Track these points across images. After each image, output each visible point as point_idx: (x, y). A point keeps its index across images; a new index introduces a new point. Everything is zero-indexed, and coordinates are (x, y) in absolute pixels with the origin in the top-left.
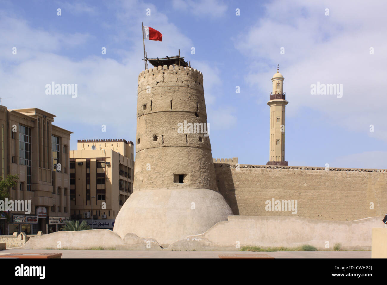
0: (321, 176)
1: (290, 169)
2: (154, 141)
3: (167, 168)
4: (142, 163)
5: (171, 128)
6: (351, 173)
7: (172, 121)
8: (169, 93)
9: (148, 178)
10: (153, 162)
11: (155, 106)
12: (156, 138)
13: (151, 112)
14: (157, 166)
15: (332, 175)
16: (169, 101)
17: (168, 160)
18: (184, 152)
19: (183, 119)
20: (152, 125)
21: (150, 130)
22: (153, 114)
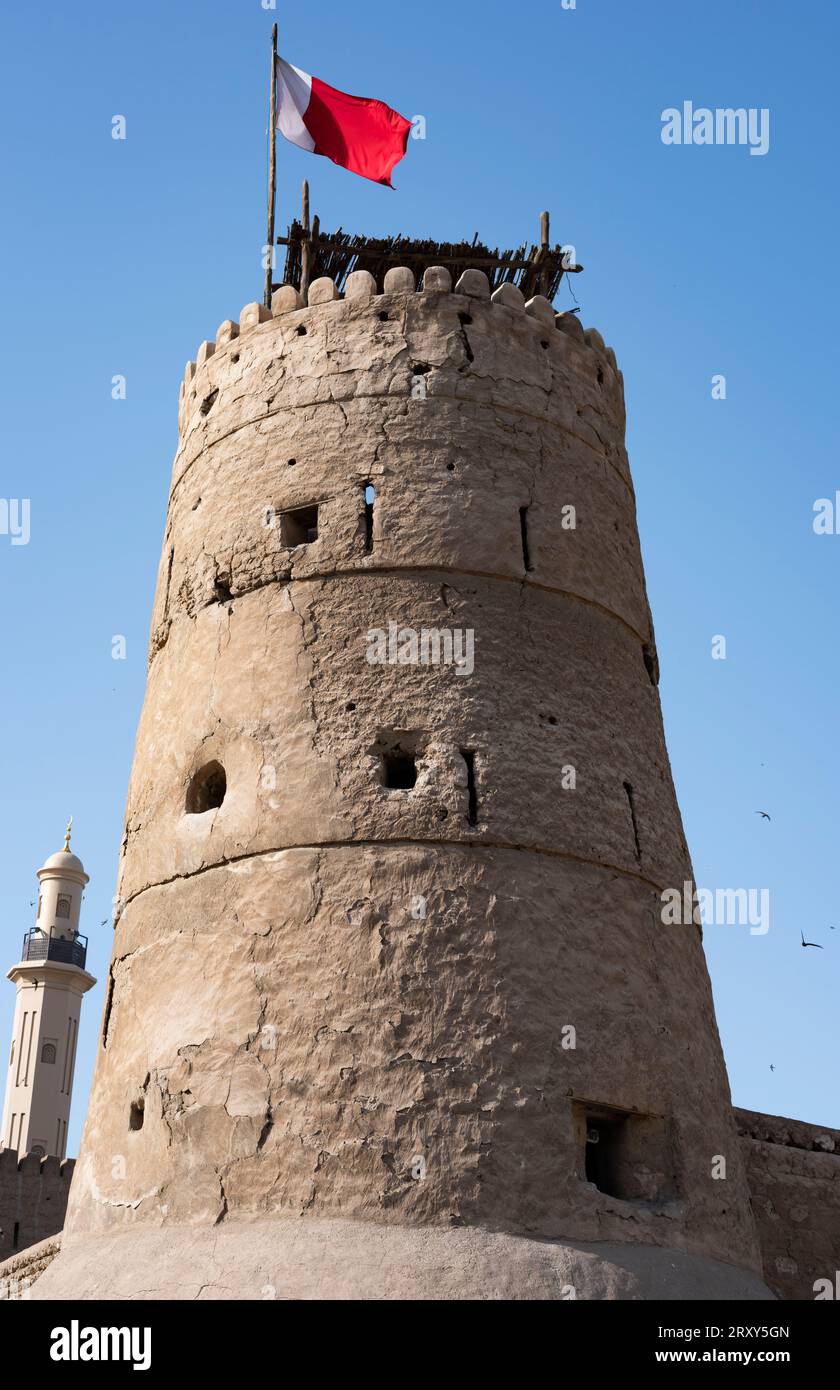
2: (396, 793)
3: (512, 1036)
4: (262, 969)
5: (527, 704)
7: (531, 653)
8: (507, 454)
9: (331, 1107)
10: (385, 959)
11: (403, 521)
12: (398, 769)
13: (366, 562)
16: (512, 505)
17: (515, 965)
18: (626, 921)
19: (599, 664)
20: (364, 664)
21: (348, 699)
22: (381, 579)
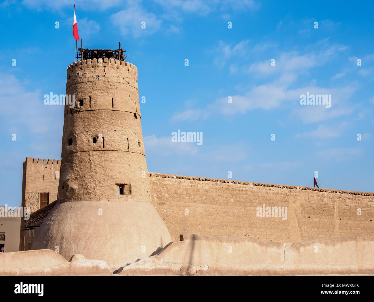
0: (246, 191)
1: (217, 182)
2: (93, 143)
5: (112, 129)
6: (274, 190)
7: (113, 121)
8: (110, 90)
11: (95, 103)
12: (94, 140)
13: (90, 109)
14: (96, 173)
15: (257, 191)
16: (111, 98)
18: (125, 159)
19: (124, 120)
20: (90, 125)
21: (88, 130)
22: (92, 112)
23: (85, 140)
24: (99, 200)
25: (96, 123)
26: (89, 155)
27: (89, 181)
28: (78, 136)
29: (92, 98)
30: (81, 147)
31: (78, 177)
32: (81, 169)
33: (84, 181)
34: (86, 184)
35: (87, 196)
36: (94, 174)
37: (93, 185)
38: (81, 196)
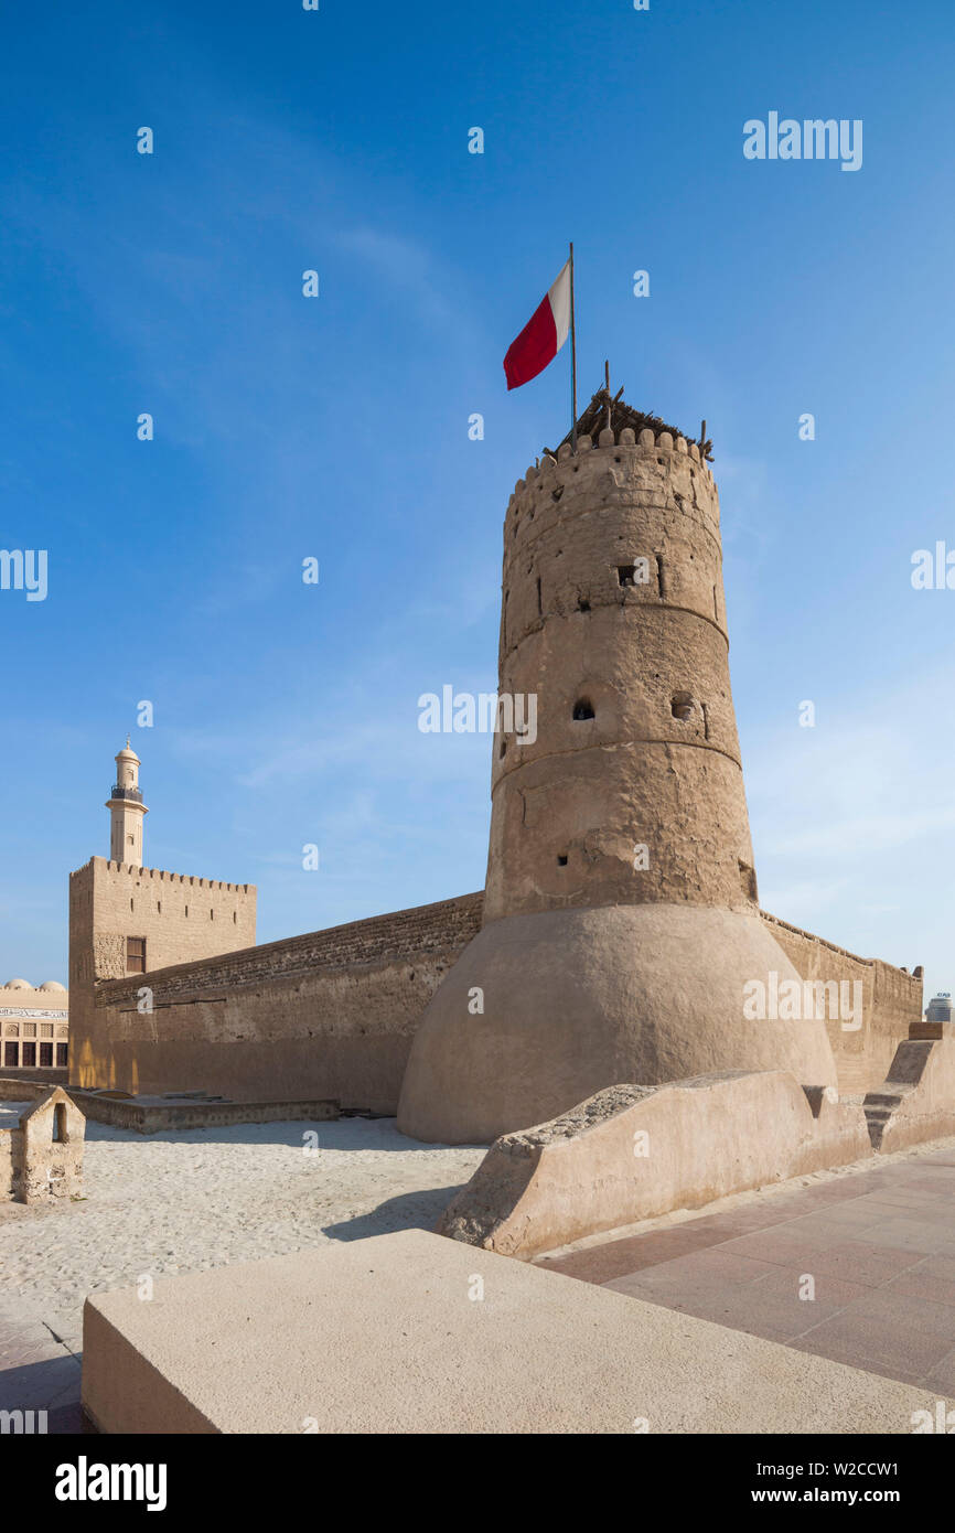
2: (678, 720)
13: (661, 603)
14: (696, 817)
20: (663, 655)
21: (656, 672)
22: (666, 612)
23: (651, 703)
24: (710, 902)
25: (682, 653)
26: (668, 755)
27: (678, 841)
28: (623, 688)
29: (668, 565)
30: (639, 725)
31: (635, 823)
32: (642, 797)
33: (660, 839)
34: (668, 847)
35: (674, 889)
36: (690, 819)
37: (689, 855)
38: (654, 889)
